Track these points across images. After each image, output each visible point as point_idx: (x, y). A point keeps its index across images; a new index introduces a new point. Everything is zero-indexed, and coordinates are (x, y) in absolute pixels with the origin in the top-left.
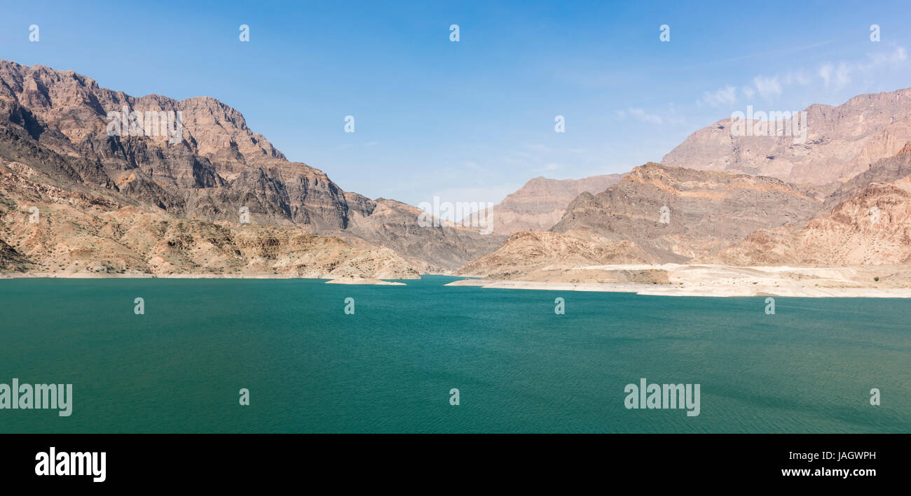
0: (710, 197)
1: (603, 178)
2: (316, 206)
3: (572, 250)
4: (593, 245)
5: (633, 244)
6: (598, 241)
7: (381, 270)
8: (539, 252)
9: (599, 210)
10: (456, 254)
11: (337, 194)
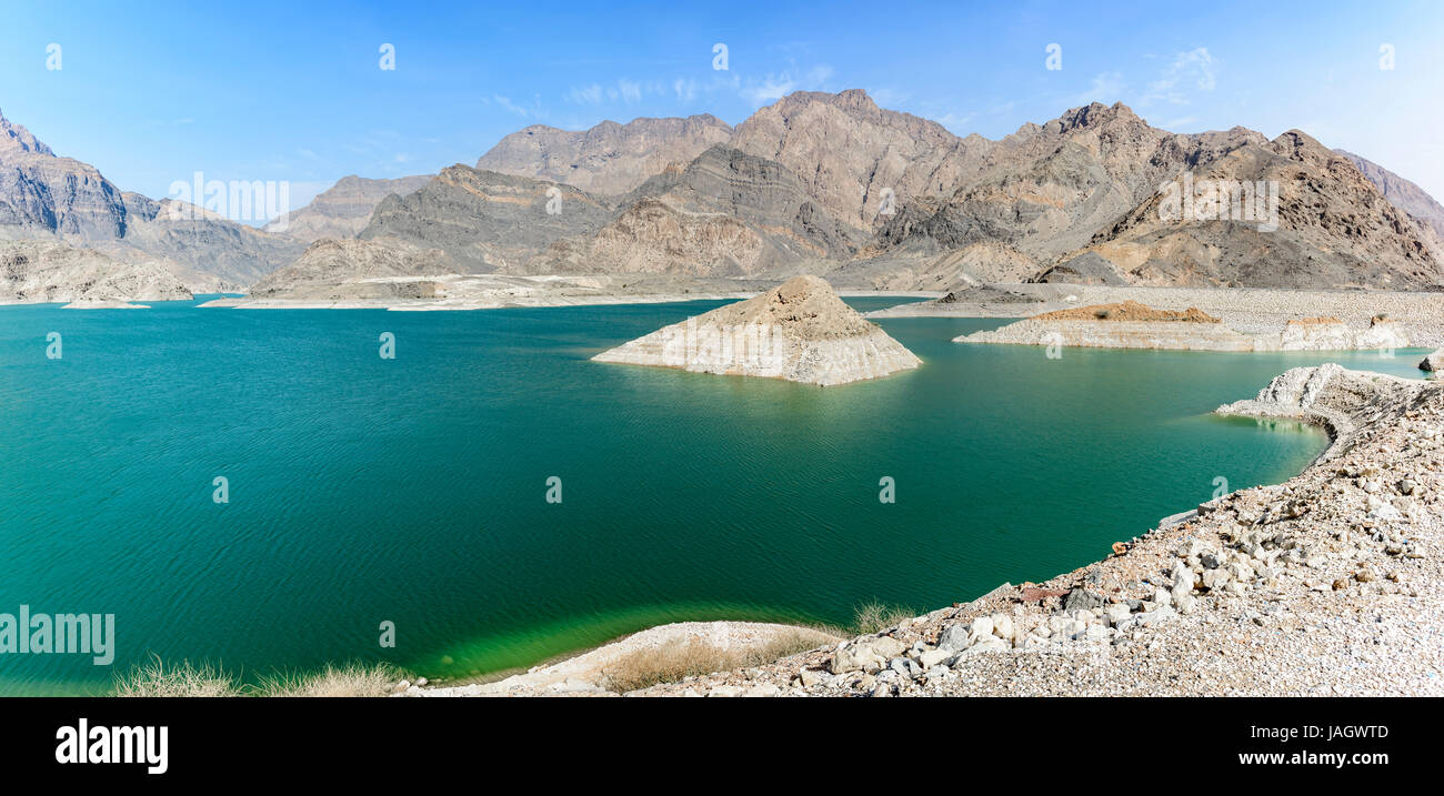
0: (518, 202)
1: (419, 178)
2: (86, 210)
3: (378, 260)
4: (401, 254)
5: (442, 253)
6: (407, 249)
7: (145, 290)
8: (341, 262)
9: (408, 214)
10: (255, 267)
11: (112, 194)
